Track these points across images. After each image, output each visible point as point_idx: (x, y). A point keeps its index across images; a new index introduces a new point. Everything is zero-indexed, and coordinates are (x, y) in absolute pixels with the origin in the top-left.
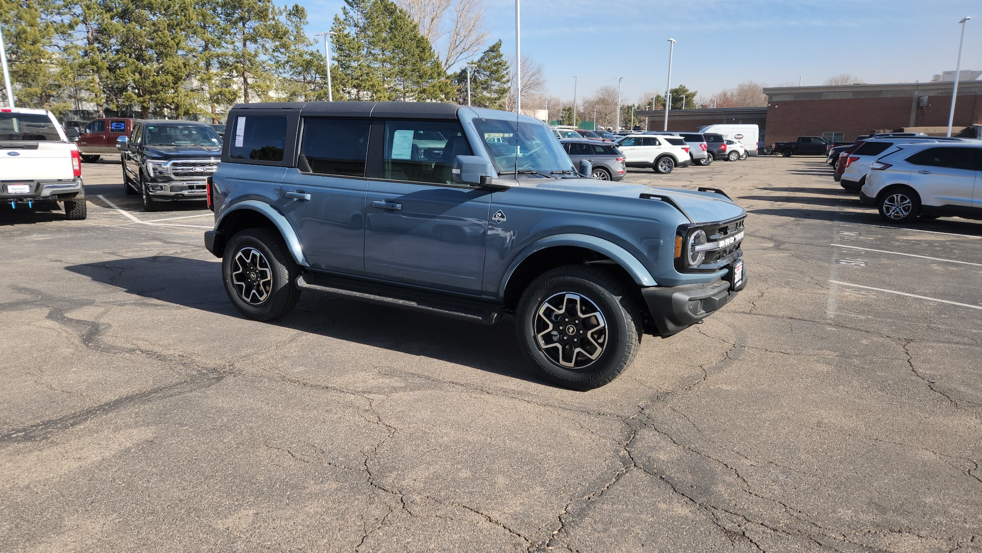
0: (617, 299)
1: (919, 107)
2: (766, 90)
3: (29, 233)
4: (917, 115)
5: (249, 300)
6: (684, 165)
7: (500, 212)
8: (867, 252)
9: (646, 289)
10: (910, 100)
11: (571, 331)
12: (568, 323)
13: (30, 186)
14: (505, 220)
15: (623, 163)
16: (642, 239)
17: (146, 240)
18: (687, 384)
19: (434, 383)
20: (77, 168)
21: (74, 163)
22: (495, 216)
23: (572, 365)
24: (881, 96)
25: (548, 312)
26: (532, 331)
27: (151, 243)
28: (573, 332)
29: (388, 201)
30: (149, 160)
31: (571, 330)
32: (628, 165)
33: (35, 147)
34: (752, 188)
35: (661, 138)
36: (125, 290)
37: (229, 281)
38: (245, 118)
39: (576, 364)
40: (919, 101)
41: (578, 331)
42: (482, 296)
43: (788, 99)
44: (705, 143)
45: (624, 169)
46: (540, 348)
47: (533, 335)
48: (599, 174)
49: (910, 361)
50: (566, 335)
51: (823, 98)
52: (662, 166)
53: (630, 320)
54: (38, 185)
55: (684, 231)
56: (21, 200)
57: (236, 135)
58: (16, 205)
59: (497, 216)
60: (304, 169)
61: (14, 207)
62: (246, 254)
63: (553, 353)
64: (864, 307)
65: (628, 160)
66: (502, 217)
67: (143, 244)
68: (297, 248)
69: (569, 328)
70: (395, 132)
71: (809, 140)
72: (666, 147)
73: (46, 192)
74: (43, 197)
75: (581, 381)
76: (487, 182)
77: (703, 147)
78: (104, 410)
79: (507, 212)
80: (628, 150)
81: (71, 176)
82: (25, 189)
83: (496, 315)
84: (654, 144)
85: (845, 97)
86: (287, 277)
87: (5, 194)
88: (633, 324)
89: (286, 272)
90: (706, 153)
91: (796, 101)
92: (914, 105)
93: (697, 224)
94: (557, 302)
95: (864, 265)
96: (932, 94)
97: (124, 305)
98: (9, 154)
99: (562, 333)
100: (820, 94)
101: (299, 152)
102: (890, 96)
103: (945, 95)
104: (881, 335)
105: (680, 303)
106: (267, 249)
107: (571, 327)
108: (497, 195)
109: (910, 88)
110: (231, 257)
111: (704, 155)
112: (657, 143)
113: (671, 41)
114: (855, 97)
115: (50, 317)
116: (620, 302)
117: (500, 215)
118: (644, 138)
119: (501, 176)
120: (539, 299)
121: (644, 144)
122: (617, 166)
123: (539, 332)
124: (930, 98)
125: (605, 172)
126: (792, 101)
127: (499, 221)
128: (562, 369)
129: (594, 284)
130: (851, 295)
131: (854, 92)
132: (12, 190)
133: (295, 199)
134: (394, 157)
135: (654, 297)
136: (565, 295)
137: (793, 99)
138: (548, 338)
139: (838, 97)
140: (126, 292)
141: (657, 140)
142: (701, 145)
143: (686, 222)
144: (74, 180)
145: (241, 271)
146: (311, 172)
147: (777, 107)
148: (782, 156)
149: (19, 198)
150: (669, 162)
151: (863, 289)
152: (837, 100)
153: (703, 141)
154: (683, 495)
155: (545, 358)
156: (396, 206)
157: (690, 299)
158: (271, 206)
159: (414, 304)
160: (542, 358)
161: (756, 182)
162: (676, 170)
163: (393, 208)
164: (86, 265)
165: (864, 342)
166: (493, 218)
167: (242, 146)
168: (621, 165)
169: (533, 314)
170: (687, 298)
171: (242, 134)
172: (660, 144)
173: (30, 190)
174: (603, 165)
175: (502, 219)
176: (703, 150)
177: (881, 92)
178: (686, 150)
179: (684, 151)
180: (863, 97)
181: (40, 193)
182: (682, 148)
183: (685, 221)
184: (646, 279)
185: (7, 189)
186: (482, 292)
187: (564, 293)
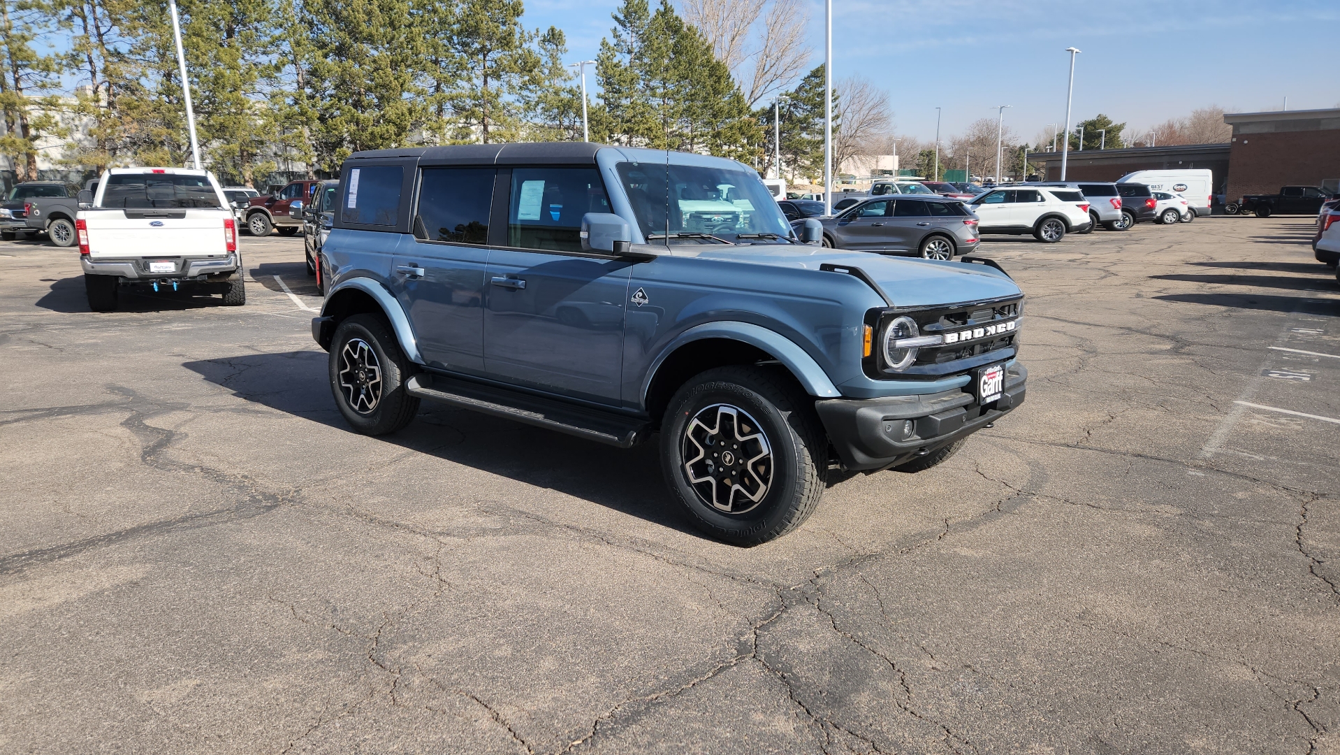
0: (784, 415)
2: (1229, 118)
3: (170, 321)
5: (357, 408)
6: (1081, 230)
7: (641, 291)
8: (1322, 360)
9: (821, 402)
11: (727, 460)
12: (724, 448)
13: (176, 264)
14: (646, 301)
15: (974, 227)
16: (816, 329)
17: (300, 331)
18: (906, 544)
19: (542, 525)
20: (231, 241)
21: (228, 235)
22: (635, 297)
23: (728, 508)
25: (698, 432)
26: (679, 459)
27: (302, 335)
28: (730, 461)
29: (513, 277)
30: (323, 231)
31: (728, 458)
32: (983, 230)
33: (182, 216)
34: (1178, 263)
35: (1045, 191)
36: (234, 392)
37: (335, 382)
38: (359, 170)
39: (735, 507)
41: (737, 459)
42: (623, 408)
43: (1265, 130)
44: (1118, 197)
45: (975, 236)
46: (689, 483)
47: (680, 463)
48: (937, 244)
49: (1301, 527)
50: (722, 465)
51: (1322, 128)
52: (1046, 232)
53: (802, 447)
54: (184, 262)
55: (876, 319)
56: (164, 281)
57: (349, 193)
58: (159, 287)
59: (637, 296)
60: (420, 235)
61: (156, 290)
62: (354, 346)
63: (704, 489)
64: (1267, 443)
65: (982, 224)
66: (644, 297)
67: (293, 336)
68: (409, 341)
69: (725, 456)
70: (524, 184)
71: (1299, 190)
72: (1052, 204)
73: (193, 271)
74: (190, 278)
75: (740, 531)
76: (624, 248)
77: (1116, 203)
78: (110, 540)
79: (651, 292)
80: (995, 208)
81: (223, 251)
82: (170, 268)
83: (635, 434)
84: (1034, 200)
86: (398, 377)
87: (146, 273)
88: (806, 452)
89: (398, 371)
90: (1119, 212)
91: (1278, 133)
93: (898, 308)
94: (709, 418)
95: (1308, 379)
97: (221, 410)
98: (152, 224)
99: (718, 463)
100: (1318, 122)
101: (415, 213)
104: (1275, 486)
105: (869, 424)
106: (375, 340)
107: (728, 453)
108: (640, 268)
110: (337, 351)
111: (1117, 216)
112: (1039, 197)
113: (1072, 51)
115: (126, 424)
116: (789, 420)
117: (641, 294)
118: (1019, 191)
119: (649, 241)
120: (687, 413)
121: (1018, 201)
122: (965, 233)
123: (688, 459)
125: (947, 240)
126: (1272, 134)
127: (639, 304)
128: (716, 514)
129: (754, 394)
130: (1259, 424)
132: (155, 268)
133: (407, 276)
134: (520, 217)
135: (833, 412)
136: (718, 408)
137: (1273, 130)
138: (700, 469)
140: (233, 395)
141: (1039, 194)
142: (1111, 201)
143: (882, 304)
144: (227, 256)
145: (348, 370)
146: (428, 240)
147: (1246, 142)
148: (1254, 215)
149: (163, 278)
150: (1057, 226)
151: (1286, 415)
153: (1116, 195)
154: (800, 703)
155: (696, 498)
156: (518, 283)
157: (884, 417)
158: (382, 284)
159: (539, 417)
160: (692, 498)
161: (1190, 254)
162: (1067, 237)
163: (513, 286)
164: (209, 361)
165: (1240, 495)
166: (633, 299)
167: (354, 207)
168: (971, 230)
169: (679, 434)
170: (880, 416)
171: (356, 192)
172: (1043, 200)
173: (177, 268)
174: (944, 231)
175: (642, 300)
176: (1116, 208)
178: (1084, 208)
179: (1080, 209)
181: (187, 272)
182: (1078, 206)
183: (878, 303)
184: (822, 387)
185: (149, 268)
186: (622, 403)
187: (718, 405)
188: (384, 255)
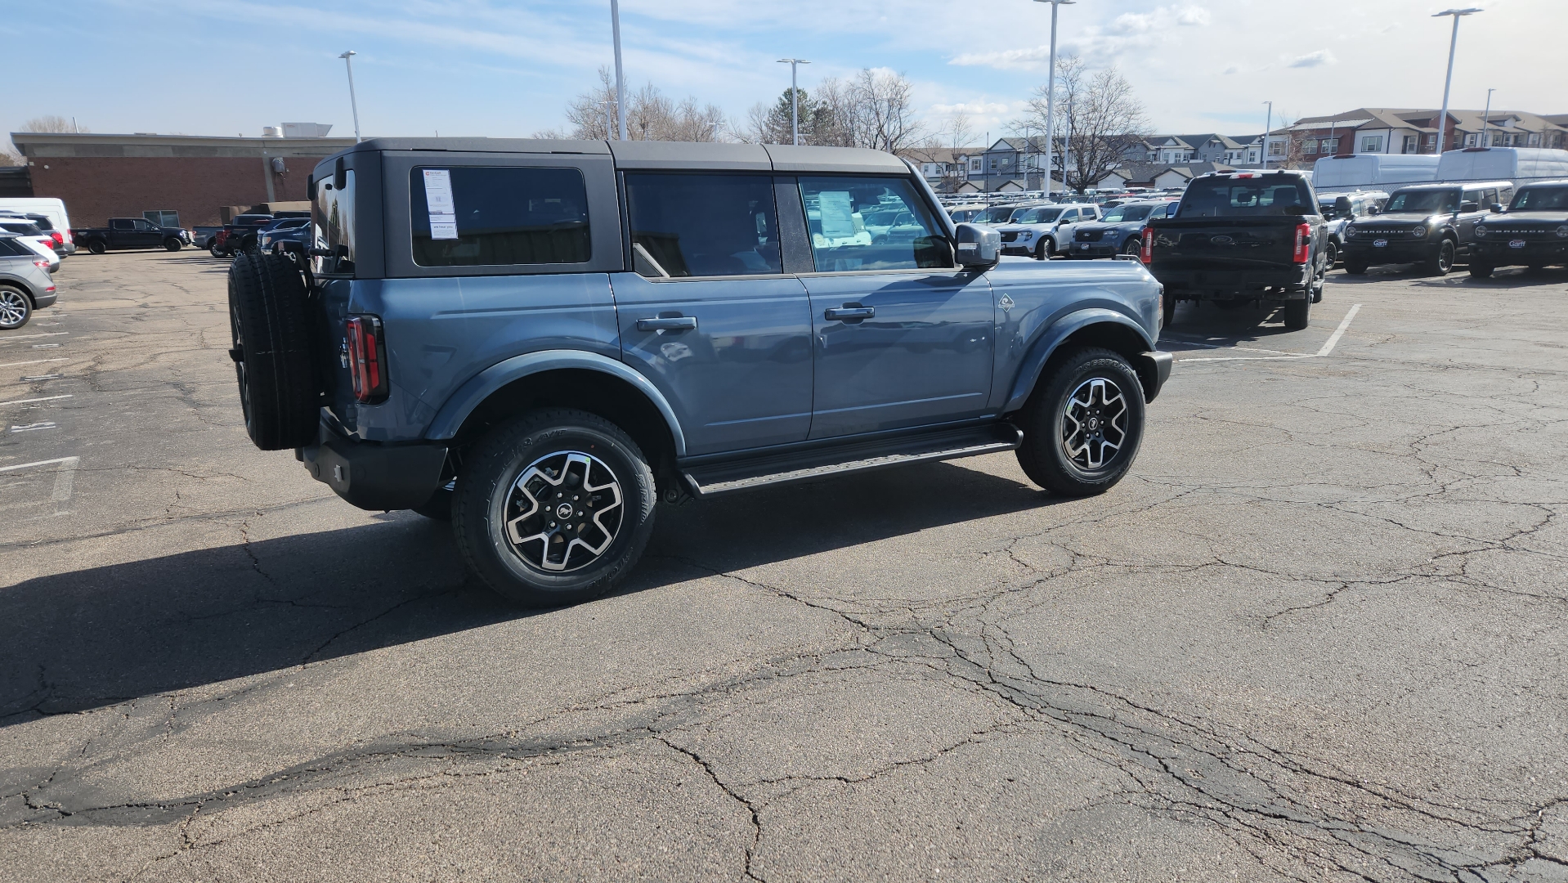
1: (275, 174)
2: (14, 137)
4: (275, 184)
7: (1005, 297)
10: (260, 161)
11: (1092, 425)
12: (1090, 417)
14: (1013, 306)
22: (1001, 304)
23: (1100, 463)
24: (216, 156)
25: (1075, 409)
29: (849, 306)
31: (1094, 423)
38: (446, 173)
40: (273, 165)
41: (1098, 422)
42: (981, 417)
43: (64, 154)
46: (1068, 456)
47: (1062, 443)
50: (1089, 431)
51: (126, 155)
57: (429, 213)
59: (1003, 303)
60: (650, 272)
62: (550, 467)
63: (1082, 457)
66: (1009, 302)
69: (1090, 423)
71: (129, 223)
79: (1015, 296)
83: (1022, 432)
85: (161, 154)
91: (80, 159)
92: (267, 169)
94: (1083, 394)
96: (288, 154)
100: (120, 148)
101: (629, 241)
102: (229, 155)
103: (303, 156)
107: (1093, 420)
109: (255, 145)
114: (178, 156)
117: (1006, 300)
120: (1066, 396)
123: (1066, 438)
124: (285, 159)
126: (73, 158)
127: (1006, 309)
128: (1091, 473)
131: (174, 148)
133: (659, 332)
136: (1091, 383)
137: (73, 155)
139: (151, 155)
146: (667, 276)
147: (46, 167)
152: (149, 159)
156: (864, 311)
166: (999, 306)
167: (453, 234)
169: (1060, 416)
171: (448, 209)
175: (1009, 306)
177: (214, 149)
180: (190, 155)
187: (1089, 381)
188: (592, 309)
